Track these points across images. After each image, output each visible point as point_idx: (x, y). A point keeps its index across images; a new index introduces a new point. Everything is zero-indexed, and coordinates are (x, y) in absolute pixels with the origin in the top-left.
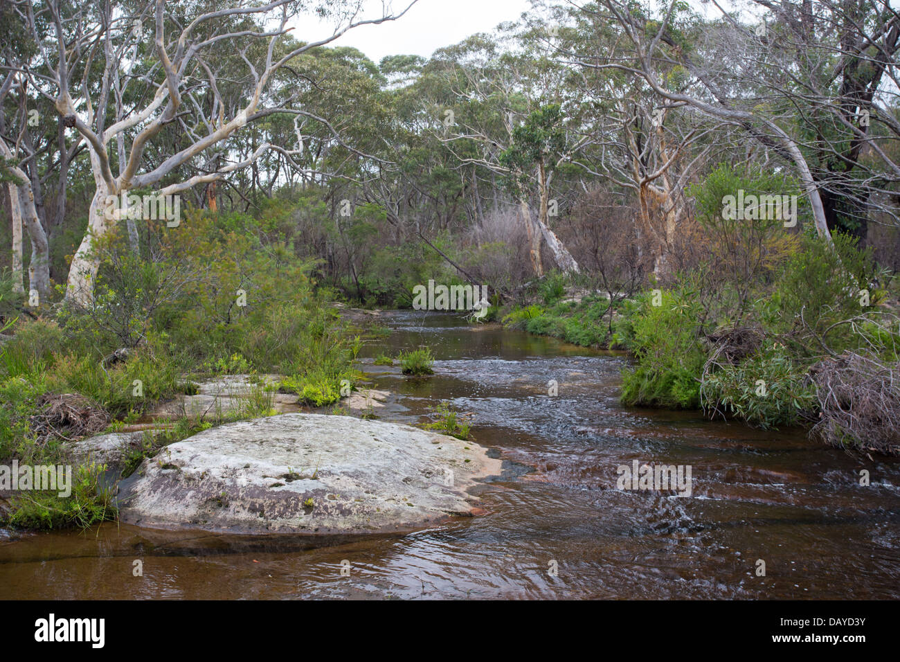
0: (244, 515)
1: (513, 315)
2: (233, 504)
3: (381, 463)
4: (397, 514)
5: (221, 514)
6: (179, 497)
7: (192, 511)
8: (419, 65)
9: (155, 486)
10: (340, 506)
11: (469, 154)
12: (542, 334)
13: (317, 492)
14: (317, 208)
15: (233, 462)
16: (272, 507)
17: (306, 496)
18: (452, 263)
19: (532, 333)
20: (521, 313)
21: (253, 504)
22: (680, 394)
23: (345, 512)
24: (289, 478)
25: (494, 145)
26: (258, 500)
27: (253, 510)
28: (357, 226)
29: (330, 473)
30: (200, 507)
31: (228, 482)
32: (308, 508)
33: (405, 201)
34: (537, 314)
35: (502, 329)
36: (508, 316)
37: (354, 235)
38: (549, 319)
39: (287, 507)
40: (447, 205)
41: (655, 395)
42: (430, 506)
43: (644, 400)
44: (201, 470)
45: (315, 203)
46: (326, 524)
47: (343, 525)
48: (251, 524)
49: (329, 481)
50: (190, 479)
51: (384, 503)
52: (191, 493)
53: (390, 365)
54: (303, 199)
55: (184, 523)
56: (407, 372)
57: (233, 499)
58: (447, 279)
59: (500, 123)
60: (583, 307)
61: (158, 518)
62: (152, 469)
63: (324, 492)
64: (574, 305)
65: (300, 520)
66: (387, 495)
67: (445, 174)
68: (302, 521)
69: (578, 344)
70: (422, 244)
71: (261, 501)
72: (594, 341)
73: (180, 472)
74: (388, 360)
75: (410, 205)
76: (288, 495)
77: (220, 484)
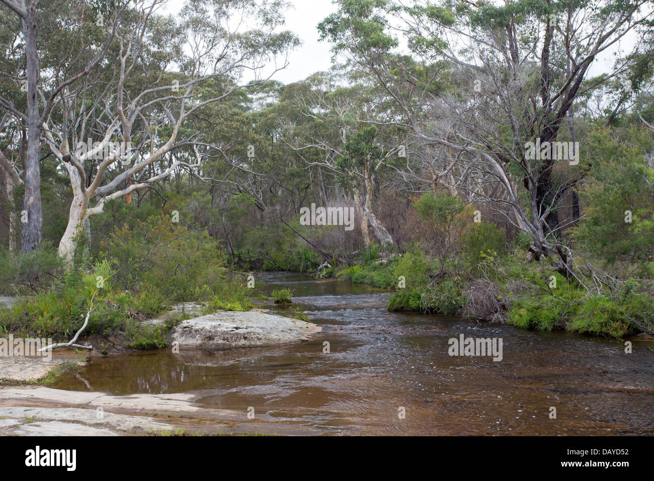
0: (221, 341)
1: (343, 272)
2: (216, 338)
3: (272, 326)
4: (279, 340)
5: (211, 342)
6: (193, 337)
7: (199, 342)
8: (277, 87)
9: (182, 335)
10: (257, 337)
11: (315, 157)
12: (361, 283)
13: (248, 333)
14: (205, 199)
15: (214, 323)
16: (232, 338)
17: (244, 334)
18: (303, 238)
19: (355, 283)
20: (349, 270)
21: (224, 337)
22: (413, 304)
23: (259, 339)
24: (237, 328)
25: (333, 151)
26: (225, 336)
27: (224, 339)
28: (234, 211)
29: (252, 327)
30: (203, 340)
31: (213, 330)
32: (245, 338)
33: (268, 190)
34: (358, 270)
35: (337, 281)
36: (340, 273)
37: (231, 218)
38: (366, 272)
39: (237, 338)
40: (299, 195)
41: (402, 305)
42: (292, 338)
43: (397, 307)
44: (201, 327)
45: (203, 196)
46: (253, 343)
47: (259, 343)
48: (224, 344)
49: (252, 329)
50: (196, 331)
51: (274, 336)
52: (198, 336)
53: (267, 300)
54: (195, 193)
55: (197, 346)
56: (277, 302)
57: (216, 336)
58: (301, 249)
59: (337, 135)
60: (387, 265)
61: (185, 345)
62: (179, 329)
63: (251, 333)
64: (382, 264)
65: (242, 342)
66: (275, 334)
67: (298, 173)
68: (243, 343)
69: (380, 287)
70: (282, 225)
71: (227, 336)
72: (388, 285)
73: (192, 329)
74: (266, 297)
75: (271, 192)
76: (237, 334)
77: (210, 331)
